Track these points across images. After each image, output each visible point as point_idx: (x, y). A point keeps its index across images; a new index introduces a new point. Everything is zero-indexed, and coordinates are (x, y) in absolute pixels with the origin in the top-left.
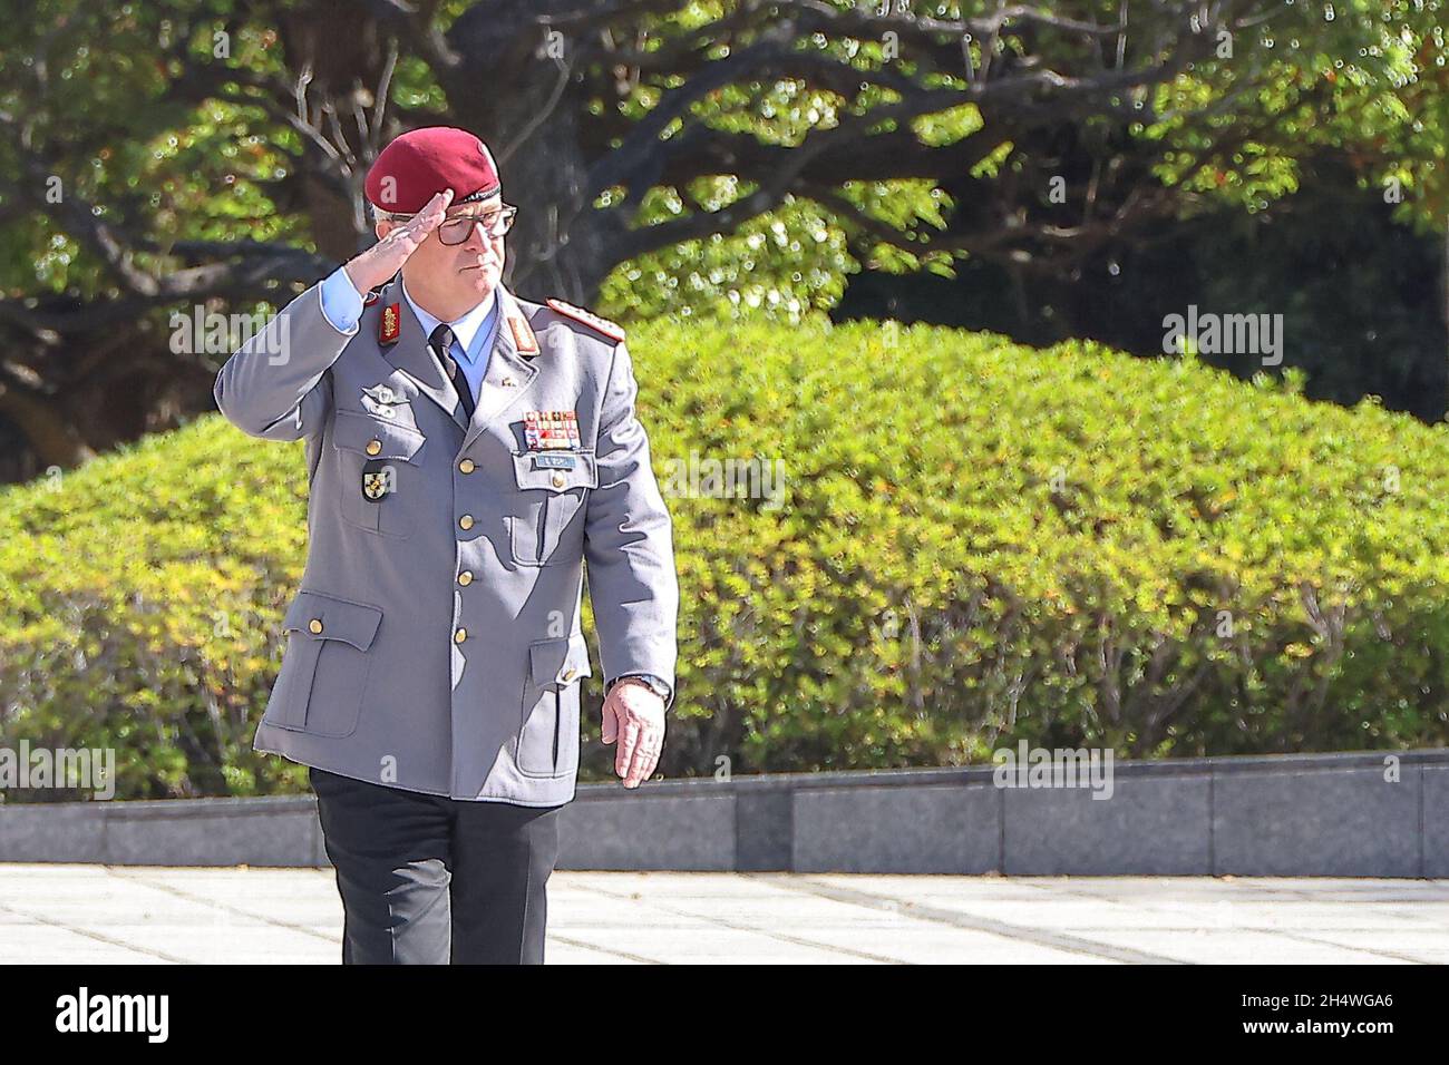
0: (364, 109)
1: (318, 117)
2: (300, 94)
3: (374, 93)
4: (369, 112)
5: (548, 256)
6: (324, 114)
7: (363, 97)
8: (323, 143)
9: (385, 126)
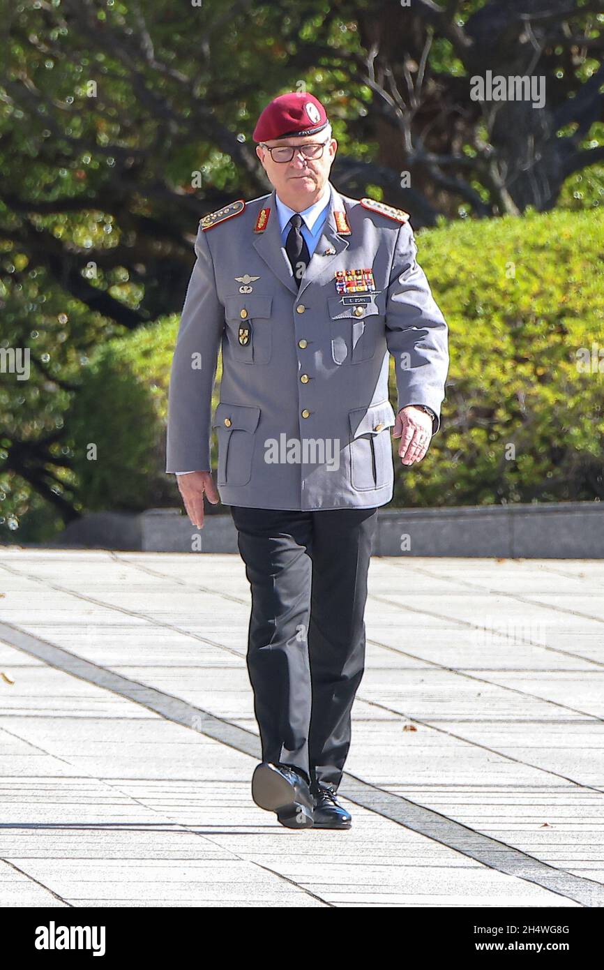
0: (411, 73)
1: (381, 78)
2: (370, 63)
3: (418, 62)
4: (414, 75)
5: (528, 167)
6: (386, 77)
7: (411, 66)
8: (385, 95)
9: (425, 83)
